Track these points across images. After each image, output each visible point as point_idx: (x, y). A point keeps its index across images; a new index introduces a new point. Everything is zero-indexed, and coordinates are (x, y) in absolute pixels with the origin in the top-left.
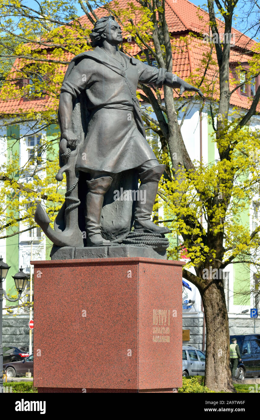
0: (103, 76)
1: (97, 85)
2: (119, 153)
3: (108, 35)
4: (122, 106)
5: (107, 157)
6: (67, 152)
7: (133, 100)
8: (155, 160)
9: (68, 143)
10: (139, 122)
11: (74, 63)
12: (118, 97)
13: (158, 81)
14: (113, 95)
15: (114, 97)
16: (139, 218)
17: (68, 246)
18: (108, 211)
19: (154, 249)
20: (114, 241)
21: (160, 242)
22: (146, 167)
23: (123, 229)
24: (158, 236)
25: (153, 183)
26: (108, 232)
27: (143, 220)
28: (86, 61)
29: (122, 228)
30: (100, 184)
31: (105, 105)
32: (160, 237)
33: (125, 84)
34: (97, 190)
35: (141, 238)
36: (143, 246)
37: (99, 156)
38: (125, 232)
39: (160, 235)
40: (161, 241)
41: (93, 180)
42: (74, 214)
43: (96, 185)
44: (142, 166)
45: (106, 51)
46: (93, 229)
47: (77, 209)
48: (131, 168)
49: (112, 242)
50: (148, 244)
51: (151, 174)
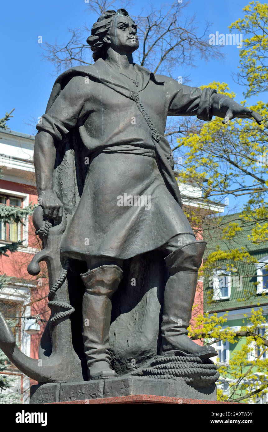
0: (100, 102)
1: (94, 117)
2: (128, 225)
3: (114, 38)
4: (133, 148)
5: (109, 233)
6: (44, 227)
7: (154, 139)
8: (189, 234)
9: (44, 212)
10: (166, 174)
11: (59, 85)
12: (125, 133)
13: (200, 108)
14: (116, 131)
15: (117, 134)
16: (166, 333)
17: (53, 381)
18: (125, 324)
19: (188, 383)
20: (132, 373)
21: (196, 371)
22: (173, 246)
23: (144, 352)
24: (194, 361)
25: (187, 272)
26: (121, 359)
27: (173, 335)
28: (75, 80)
29: (143, 350)
30: (98, 277)
31: (105, 147)
32: (198, 362)
33: (139, 113)
34: (95, 288)
35: (167, 365)
36: (169, 378)
37: (95, 231)
38: (149, 358)
39: (199, 359)
40: (198, 369)
41: (89, 271)
42: (63, 330)
43: (93, 280)
44: (166, 244)
45: (111, 63)
46: (93, 353)
47: (68, 321)
48: (151, 249)
49: (130, 374)
50: (177, 375)
51: (181, 257)
